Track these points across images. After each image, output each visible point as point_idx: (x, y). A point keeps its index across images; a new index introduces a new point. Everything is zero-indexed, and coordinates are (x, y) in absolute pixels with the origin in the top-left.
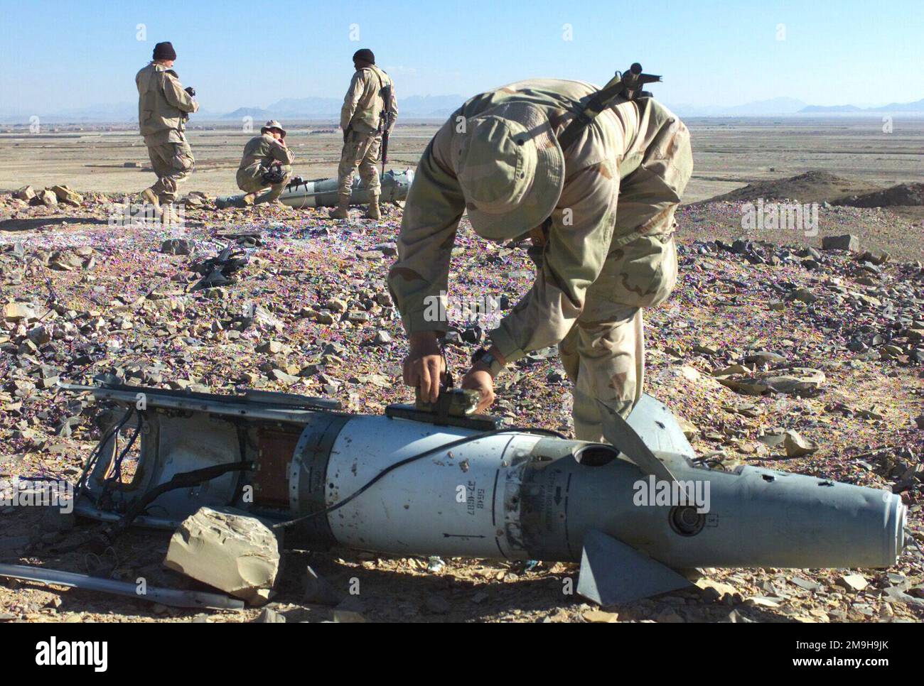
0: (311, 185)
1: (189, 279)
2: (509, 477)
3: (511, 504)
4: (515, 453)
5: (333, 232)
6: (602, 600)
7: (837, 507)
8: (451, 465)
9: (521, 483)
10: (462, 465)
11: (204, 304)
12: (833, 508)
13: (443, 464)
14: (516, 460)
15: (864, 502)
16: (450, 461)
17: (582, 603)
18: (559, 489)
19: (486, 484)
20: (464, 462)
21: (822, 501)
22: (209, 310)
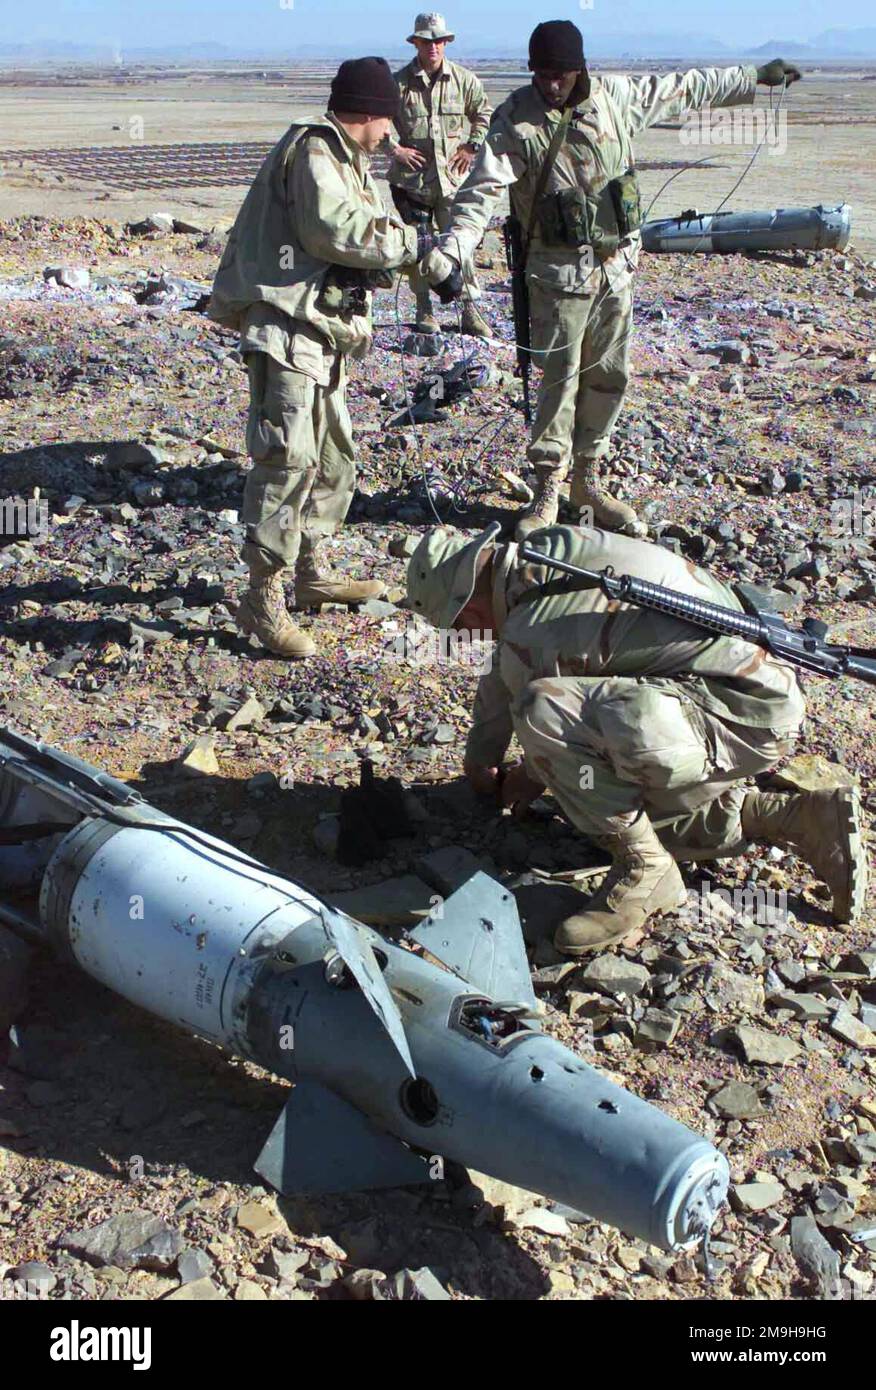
0: (707, 221)
1: (397, 405)
2: (242, 973)
3: (238, 1010)
4: (262, 938)
5: (671, 315)
6: (283, 1188)
7: (601, 1152)
8: (188, 934)
9: (251, 984)
10: (200, 937)
11: (378, 456)
12: (595, 1151)
13: (180, 931)
14: (259, 949)
15: (641, 1155)
16: (191, 929)
17: (257, 1185)
18: (289, 1009)
19: (216, 971)
20: (203, 935)
21: (586, 1135)
22: (380, 466)
